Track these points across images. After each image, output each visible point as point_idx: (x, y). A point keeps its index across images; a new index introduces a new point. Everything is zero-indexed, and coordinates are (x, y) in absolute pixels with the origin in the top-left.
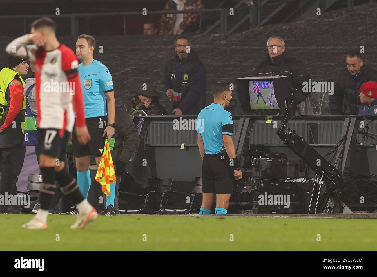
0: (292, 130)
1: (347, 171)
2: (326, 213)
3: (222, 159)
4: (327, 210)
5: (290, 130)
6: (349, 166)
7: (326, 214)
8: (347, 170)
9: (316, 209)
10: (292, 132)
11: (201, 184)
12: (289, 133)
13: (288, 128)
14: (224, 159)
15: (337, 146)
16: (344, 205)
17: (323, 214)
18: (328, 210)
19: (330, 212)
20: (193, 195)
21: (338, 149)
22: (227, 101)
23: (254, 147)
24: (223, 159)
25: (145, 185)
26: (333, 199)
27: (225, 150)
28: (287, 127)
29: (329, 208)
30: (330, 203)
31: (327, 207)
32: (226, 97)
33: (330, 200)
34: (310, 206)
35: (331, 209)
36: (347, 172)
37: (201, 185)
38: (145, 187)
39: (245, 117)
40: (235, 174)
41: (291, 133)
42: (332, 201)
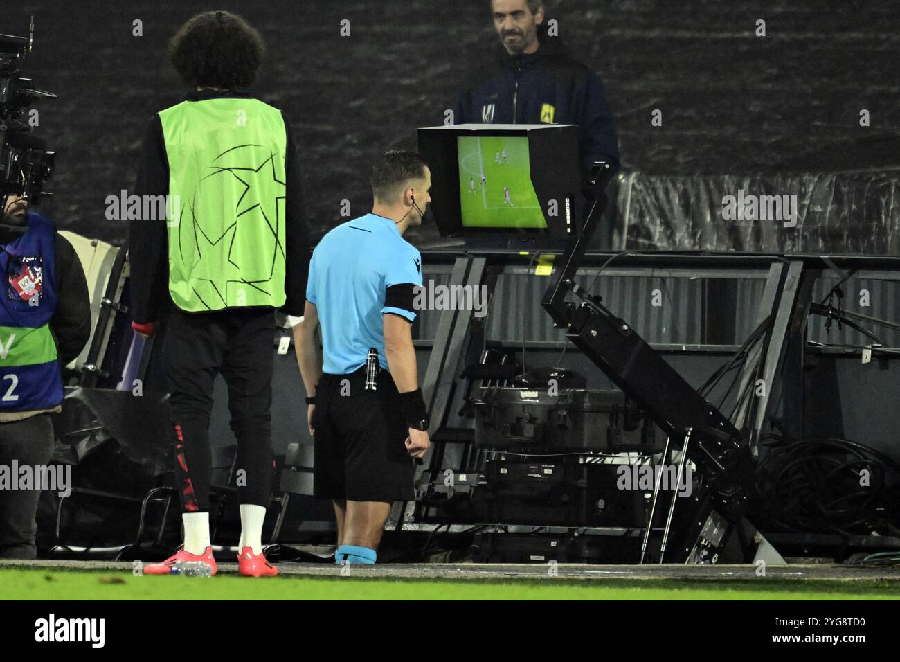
0: (589, 296)
1: (776, 431)
2: (698, 563)
3: (366, 388)
4: (698, 553)
5: (585, 296)
6: (780, 415)
7: (695, 565)
8: (776, 429)
9: (663, 548)
10: (589, 302)
11: (312, 465)
12: (583, 304)
13: (576, 288)
14: (374, 388)
15: (743, 353)
16: (759, 537)
17: (686, 565)
18: (705, 553)
19: (708, 558)
20: (284, 501)
21: (744, 362)
22: (415, 212)
23: (497, 350)
24: (370, 390)
25: (157, 466)
26: (719, 517)
27: (377, 361)
28: (573, 284)
29: (705, 547)
30: (711, 531)
31: (699, 544)
32: (412, 197)
33: (709, 522)
34: (646, 540)
35: (712, 550)
36: (774, 433)
37: (308, 470)
38: (157, 473)
39: (472, 256)
40: (410, 442)
41: (588, 304)
42: (715, 522)
